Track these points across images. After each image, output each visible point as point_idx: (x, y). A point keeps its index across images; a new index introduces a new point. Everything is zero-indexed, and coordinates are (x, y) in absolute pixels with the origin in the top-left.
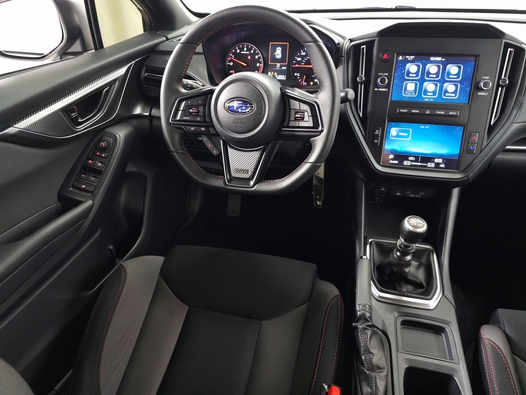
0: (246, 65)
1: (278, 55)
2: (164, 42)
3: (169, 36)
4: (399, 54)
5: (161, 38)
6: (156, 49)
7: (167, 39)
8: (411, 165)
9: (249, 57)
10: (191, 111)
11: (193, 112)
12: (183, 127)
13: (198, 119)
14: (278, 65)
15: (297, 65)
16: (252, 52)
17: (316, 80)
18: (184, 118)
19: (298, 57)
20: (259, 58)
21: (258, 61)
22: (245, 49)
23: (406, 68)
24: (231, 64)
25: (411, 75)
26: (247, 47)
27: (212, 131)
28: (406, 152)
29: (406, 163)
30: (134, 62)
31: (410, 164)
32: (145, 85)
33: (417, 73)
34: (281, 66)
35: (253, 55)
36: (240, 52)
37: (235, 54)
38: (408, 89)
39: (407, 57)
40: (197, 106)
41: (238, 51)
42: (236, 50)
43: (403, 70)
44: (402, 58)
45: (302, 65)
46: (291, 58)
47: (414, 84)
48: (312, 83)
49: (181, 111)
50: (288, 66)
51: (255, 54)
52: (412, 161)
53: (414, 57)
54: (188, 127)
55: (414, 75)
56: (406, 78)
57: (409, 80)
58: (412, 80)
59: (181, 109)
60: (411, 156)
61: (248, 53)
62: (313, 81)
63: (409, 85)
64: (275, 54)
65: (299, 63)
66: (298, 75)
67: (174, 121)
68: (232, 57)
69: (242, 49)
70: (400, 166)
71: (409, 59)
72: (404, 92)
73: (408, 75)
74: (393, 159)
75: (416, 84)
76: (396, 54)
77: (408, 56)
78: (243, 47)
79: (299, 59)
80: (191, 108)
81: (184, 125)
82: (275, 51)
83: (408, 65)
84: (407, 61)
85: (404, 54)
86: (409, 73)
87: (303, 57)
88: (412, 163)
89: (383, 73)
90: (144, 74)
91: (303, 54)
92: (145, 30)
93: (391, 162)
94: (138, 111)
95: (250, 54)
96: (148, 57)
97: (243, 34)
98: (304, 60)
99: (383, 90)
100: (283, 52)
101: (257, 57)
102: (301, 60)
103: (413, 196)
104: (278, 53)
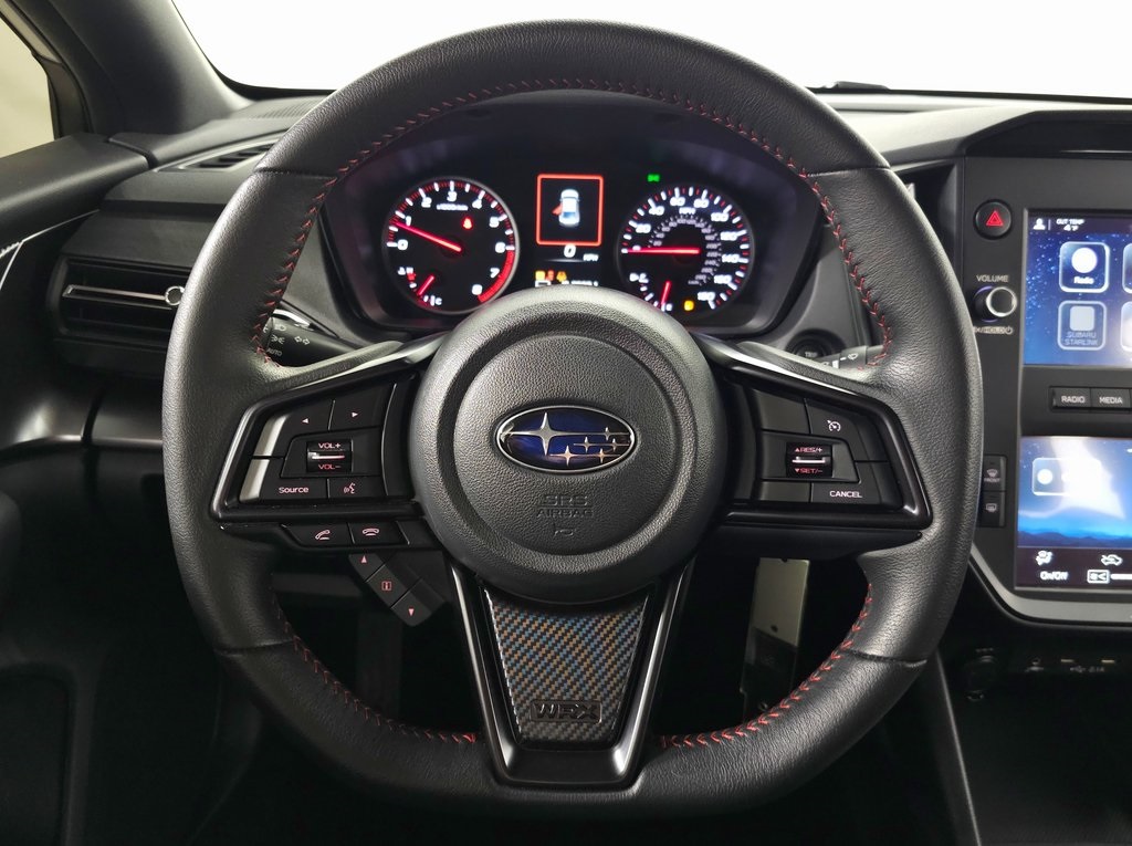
0: (458, 249)
1: (566, 215)
2: (138, 170)
3: (160, 152)
4: (1034, 214)
5: (125, 157)
6: (110, 197)
7: (153, 163)
8: (1114, 584)
9: (468, 224)
10: (315, 456)
11: (322, 461)
12: (277, 530)
13: (350, 489)
14: (570, 250)
15: (637, 248)
16: (477, 204)
17: (702, 296)
18: (283, 490)
19: (641, 220)
20: (504, 225)
21: (498, 235)
22: (452, 196)
23: (1062, 257)
24: (403, 245)
25: (1077, 280)
26: (459, 190)
27: (411, 536)
28: (1090, 539)
29: (1093, 576)
30: (19, 245)
31: (1107, 582)
32: (64, 331)
33: (1097, 274)
34: (580, 252)
35: (481, 217)
36: (434, 204)
37: (416, 211)
38: (1074, 325)
39: (1060, 221)
40: (340, 434)
41: (427, 203)
42: (418, 200)
43: (1051, 264)
44: (1046, 223)
45: (654, 247)
46: (616, 226)
47: (1091, 311)
48: (689, 306)
49: (265, 464)
50: (605, 251)
51: (487, 212)
52: (1113, 569)
53: (1081, 222)
54: (297, 531)
55: (1089, 281)
56: (1066, 289)
57: (1074, 296)
58: (1085, 297)
59: (269, 452)
60: (1108, 553)
61: (464, 208)
62: (694, 299)
63: (1074, 311)
64: (556, 211)
65: (642, 239)
66: (643, 278)
67: (234, 508)
68: (403, 221)
69: (440, 197)
70: (1076, 590)
71: (1067, 228)
72: (1064, 336)
73: (1069, 282)
74: (1049, 568)
75: (1098, 309)
76: (1026, 213)
77: (1063, 217)
78: (445, 190)
79: (644, 228)
80: (313, 446)
81: (280, 521)
82: (557, 203)
83: (1065, 247)
84: (1059, 236)
85: (1050, 213)
86: (1070, 273)
87: (655, 222)
88: (1116, 577)
89: (992, 273)
90: (64, 289)
91: (657, 211)
92: (59, 130)
93: (1045, 576)
94: (36, 427)
95: (472, 213)
96: (78, 223)
97: (440, 147)
98: (660, 231)
99: (999, 330)
100: (586, 206)
101: (494, 222)
102: (652, 232)
103: (1080, 670)
104: (569, 207)
